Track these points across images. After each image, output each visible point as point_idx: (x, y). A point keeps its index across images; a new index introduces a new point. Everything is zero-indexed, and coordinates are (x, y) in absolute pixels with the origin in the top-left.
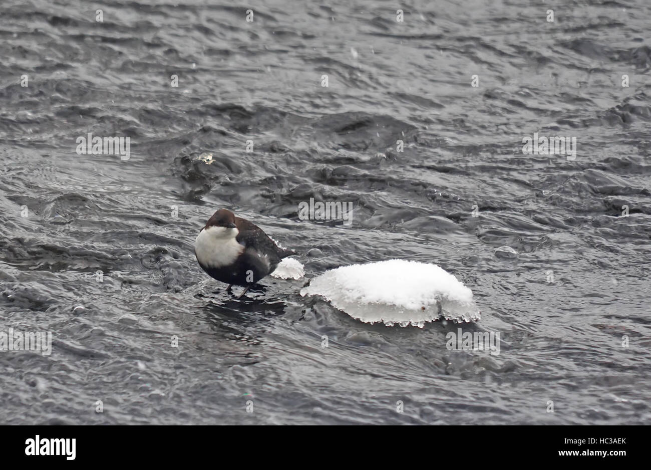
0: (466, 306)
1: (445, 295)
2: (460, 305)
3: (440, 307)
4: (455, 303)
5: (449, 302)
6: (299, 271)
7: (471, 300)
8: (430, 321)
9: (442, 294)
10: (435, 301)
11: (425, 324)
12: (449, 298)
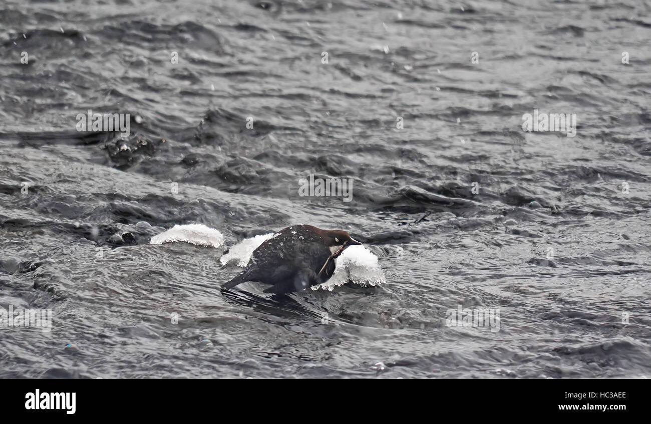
0: (373, 271)
1: (352, 261)
2: (367, 270)
3: (348, 272)
4: (361, 268)
5: (357, 267)
6: (219, 240)
7: (377, 265)
8: (339, 285)
9: (350, 261)
10: (344, 266)
11: (334, 287)
12: (357, 264)
